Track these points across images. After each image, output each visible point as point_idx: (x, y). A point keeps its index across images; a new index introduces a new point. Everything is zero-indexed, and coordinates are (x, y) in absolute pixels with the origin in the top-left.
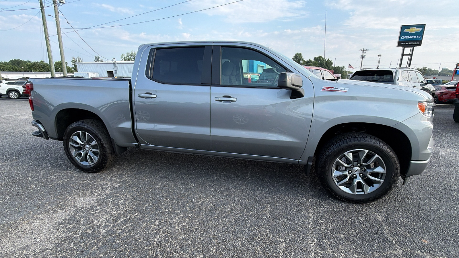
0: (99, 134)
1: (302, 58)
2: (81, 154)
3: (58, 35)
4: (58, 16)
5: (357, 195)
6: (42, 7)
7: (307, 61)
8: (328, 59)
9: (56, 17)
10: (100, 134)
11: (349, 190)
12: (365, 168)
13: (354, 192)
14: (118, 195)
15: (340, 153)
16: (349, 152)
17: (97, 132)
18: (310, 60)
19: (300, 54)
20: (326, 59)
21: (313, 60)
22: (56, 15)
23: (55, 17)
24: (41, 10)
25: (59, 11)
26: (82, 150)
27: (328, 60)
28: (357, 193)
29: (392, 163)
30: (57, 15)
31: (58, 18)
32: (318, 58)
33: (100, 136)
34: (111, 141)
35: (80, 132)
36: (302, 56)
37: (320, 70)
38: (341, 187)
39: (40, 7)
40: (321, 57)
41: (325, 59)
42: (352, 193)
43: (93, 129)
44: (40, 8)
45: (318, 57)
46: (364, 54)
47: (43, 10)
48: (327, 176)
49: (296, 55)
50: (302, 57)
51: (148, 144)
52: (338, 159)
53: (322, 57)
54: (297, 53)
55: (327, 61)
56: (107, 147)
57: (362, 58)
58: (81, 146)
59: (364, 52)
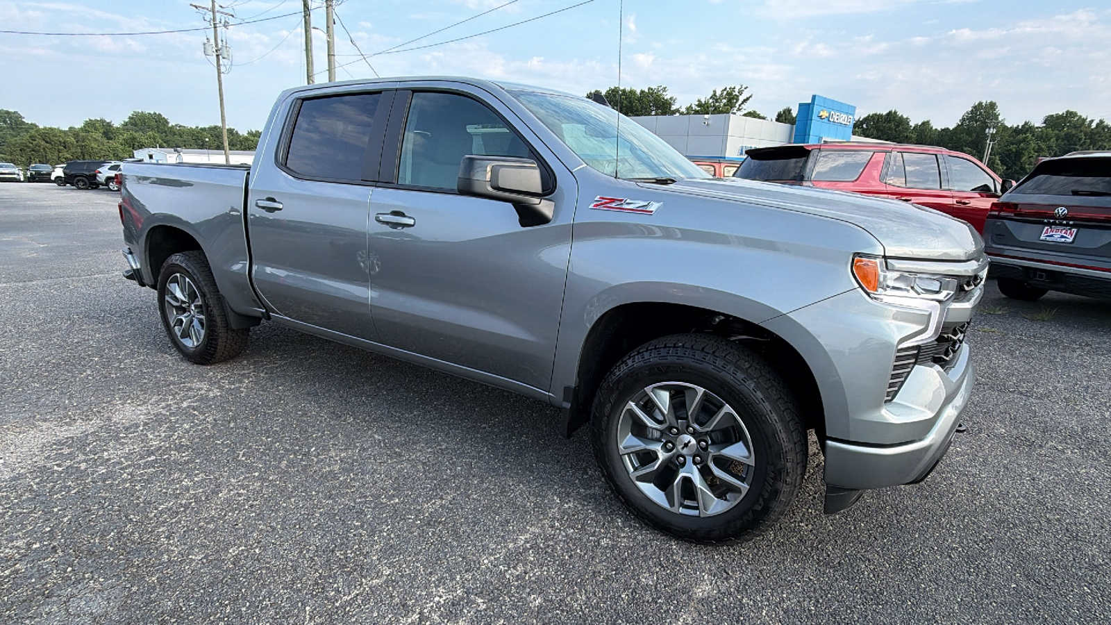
0: (203, 283)
1: (997, 119)
2: (181, 321)
3: (329, 70)
4: (333, 27)
5: (681, 514)
6: (306, 10)
7: (1015, 126)
8: (1101, 122)
9: (328, 32)
10: (206, 282)
11: (664, 497)
12: (706, 442)
13: (674, 506)
14: (195, 412)
15: (634, 385)
16: (655, 388)
17: (201, 279)
18: (1026, 123)
19: (992, 106)
20: (1092, 121)
21: (1038, 123)
22: (328, 27)
23: (326, 32)
24: (305, 17)
25: (335, 17)
26: (185, 315)
27: (1098, 125)
28: (682, 510)
29: (767, 437)
30: (331, 27)
31: (331, 32)
32: (1059, 117)
33: (205, 288)
34: (220, 299)
35: (178, 275)
36: (999, 110)
37: (936, 155)
38: (641, 485)
39: (303, 10)
40: (1071, 113)
41: (1088, 120)
42: (669, 507)
43: (195, 272)
44: (303, 14)
45: (1061, 113)
47: (307, 17)
48: (606, 445)
49: (977, 108)
50: (996, 117)
51: (278, 314)
52: (633, 404)
54: (980, 104)
55: (1094, 125)
56: (216, 312)
58: (184, 305)
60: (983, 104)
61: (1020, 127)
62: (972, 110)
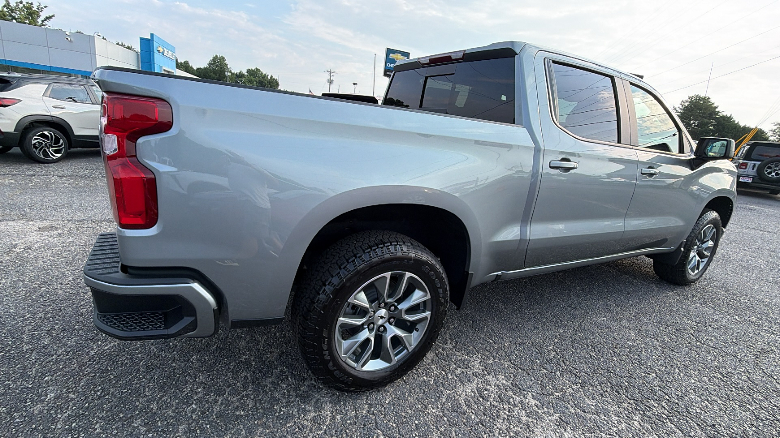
1: (227, 67)
7: (236, 73)
18: (240, 72)
19: (223, 58)
20: (268, 75)
21: (245, 72)
32: (253, 71)
36: (226, 62)
41: (266, 74)
45: (253, 68)
46: (332, 78)
49: (216, 58)
50: (226, 65)
53: (259, 70)
54: (216, 56)
55: (269, 78)
57: (330, 84)
59: (332, 75)
60: (218, 56)
61: (238, 74)
62: (213, 59)
